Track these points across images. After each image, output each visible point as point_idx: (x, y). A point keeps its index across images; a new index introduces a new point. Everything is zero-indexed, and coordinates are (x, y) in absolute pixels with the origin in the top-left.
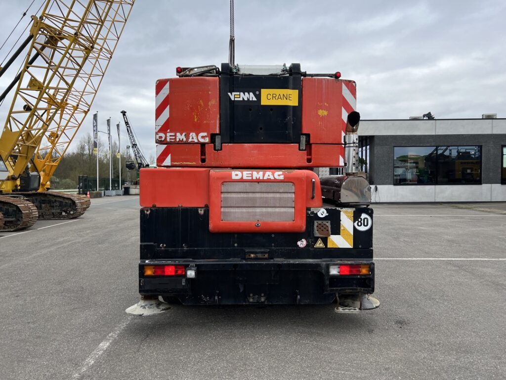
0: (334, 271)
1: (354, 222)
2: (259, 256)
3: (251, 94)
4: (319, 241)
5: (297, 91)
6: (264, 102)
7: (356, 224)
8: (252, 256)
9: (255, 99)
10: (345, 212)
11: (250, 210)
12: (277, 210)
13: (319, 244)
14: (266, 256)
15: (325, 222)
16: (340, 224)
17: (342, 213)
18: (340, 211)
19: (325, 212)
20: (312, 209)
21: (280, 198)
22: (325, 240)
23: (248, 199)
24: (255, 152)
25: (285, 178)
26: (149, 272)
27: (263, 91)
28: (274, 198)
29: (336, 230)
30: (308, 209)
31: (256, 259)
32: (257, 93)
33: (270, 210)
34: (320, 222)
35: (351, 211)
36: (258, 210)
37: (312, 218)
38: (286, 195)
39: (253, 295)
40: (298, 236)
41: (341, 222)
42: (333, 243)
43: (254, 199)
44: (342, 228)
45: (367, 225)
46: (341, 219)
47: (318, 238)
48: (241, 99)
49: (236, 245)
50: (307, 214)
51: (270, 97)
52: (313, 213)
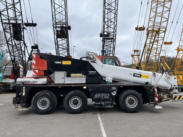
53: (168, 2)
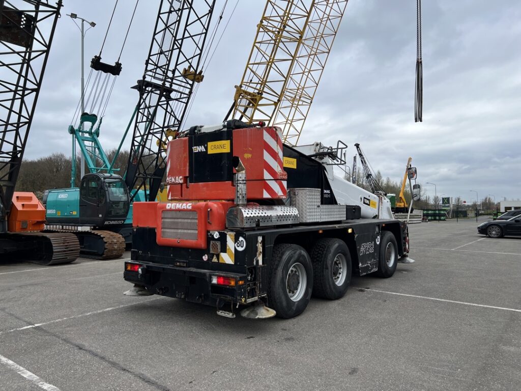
0: (215, 281)
1: (235, 243)
2: (182, 264)
3: (203, 146)
4: (215, 257)
5: (229, 141)
6: (210, 152)
7: (236, 244)
8: (178, 264)
9: (205, 150)
10: (230, 235)
11: (175, 231)
12: (189, 231)
13: (215, 260)
14: (185, 265)
15: (216, 242)
16: (226, 244)
17: (228, 236)
18: (226, 234)
19: (218, 234)
20: (211, 232)
21: (190, 223)
22: (218, 256)
23: (174, 223)
24: (205, 188)
25: (192, 207)
26: (129, 268)
27: (209, 143)
28: (187, 222)
29: (224, 249)
30: (208, 232)
31: (180, 266)
32: (206, 145)
33: (186, 231)
34: (214, 242)
35: (233, 234)
36: (180, 231)
37: (210, 238)
38: (193, 221)
39: (178, 292)
40: (202, 252)
41: (227, 243)
42: (223, 259)
43: (177, 223)
44: (228, 248)
45: (243, 247)
46: (227, 240)
47: (214, 254)
48: (197, 151)
49: (172, 255)
50: (207, 235)
51: (213, 148)
52: (211, 234)
53: (289, 40)
